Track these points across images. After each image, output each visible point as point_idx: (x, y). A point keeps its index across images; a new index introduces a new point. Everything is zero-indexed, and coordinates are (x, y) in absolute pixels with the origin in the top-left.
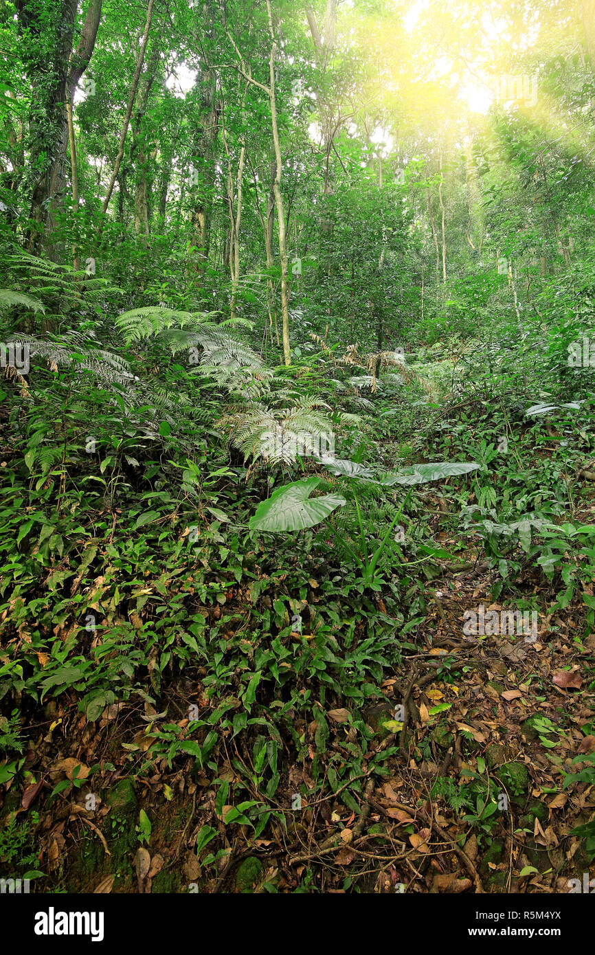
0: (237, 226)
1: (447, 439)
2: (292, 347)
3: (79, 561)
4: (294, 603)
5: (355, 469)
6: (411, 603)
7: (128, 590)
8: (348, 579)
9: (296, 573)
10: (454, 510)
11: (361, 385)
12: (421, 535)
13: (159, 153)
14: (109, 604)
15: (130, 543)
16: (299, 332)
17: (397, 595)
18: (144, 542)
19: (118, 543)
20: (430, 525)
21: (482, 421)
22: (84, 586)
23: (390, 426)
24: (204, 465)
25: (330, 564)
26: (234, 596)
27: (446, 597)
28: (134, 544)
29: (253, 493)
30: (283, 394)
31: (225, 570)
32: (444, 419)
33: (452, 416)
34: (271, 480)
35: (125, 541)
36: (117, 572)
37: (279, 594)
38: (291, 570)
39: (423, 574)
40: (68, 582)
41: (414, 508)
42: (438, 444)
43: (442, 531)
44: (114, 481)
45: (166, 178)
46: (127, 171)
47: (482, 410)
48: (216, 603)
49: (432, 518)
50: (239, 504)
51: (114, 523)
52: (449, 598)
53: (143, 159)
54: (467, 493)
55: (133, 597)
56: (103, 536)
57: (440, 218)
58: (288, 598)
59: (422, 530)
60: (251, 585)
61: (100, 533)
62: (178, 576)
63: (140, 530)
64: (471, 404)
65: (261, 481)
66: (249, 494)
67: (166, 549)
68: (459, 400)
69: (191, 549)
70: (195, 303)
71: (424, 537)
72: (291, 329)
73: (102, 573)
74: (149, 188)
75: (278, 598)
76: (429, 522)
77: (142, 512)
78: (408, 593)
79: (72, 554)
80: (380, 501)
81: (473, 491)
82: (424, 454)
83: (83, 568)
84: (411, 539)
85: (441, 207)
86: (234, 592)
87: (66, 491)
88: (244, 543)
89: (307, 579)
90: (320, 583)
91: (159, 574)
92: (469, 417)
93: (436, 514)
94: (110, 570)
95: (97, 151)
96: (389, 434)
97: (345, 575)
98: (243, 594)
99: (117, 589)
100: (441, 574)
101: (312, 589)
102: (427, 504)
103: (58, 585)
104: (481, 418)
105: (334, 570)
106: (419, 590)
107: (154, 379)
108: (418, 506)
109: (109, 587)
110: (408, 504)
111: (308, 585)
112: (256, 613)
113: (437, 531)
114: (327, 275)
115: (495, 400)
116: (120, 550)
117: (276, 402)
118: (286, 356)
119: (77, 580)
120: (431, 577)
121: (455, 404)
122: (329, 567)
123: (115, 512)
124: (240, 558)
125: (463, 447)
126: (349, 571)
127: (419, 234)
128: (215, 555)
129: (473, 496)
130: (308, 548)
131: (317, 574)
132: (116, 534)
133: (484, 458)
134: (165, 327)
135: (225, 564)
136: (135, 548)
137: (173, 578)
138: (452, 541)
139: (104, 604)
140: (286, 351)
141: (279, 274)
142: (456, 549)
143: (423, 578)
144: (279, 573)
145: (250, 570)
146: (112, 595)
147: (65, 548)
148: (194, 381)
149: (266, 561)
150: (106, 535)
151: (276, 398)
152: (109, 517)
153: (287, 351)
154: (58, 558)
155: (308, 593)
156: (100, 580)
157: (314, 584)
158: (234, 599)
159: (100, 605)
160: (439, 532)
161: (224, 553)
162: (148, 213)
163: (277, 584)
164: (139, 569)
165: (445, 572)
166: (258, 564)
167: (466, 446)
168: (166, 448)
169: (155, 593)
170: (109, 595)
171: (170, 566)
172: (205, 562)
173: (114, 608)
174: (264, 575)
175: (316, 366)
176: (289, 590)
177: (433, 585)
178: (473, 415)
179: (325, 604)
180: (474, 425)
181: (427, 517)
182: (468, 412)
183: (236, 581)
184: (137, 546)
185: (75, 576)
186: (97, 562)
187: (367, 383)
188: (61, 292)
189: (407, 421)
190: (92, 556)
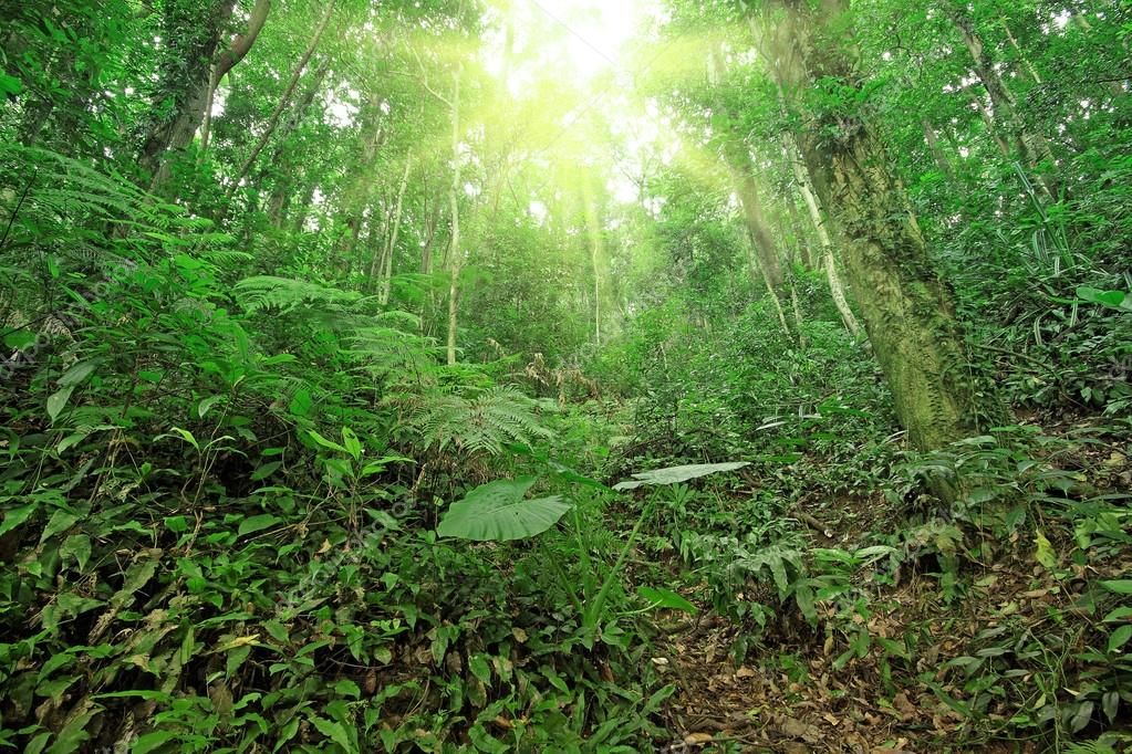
3: (118, 584)
7: (212, 635)
8: (566, 629)
14: (169, 661)
15: (223, 560)
18: (252, 555)
19: (200, 557)
22: (119, 629)
28: (233, 560)
31: (391, 608)
35: (215, 555)
36: (193, 605)
37: (474, 651)
40: (88, 619)
48: (374, 662)
51: (199, 526)
55: (219, 650)
56: (173, 546)
58: (487, 656)
61: (168, 540)
63: (246, 538)
73: (161, 606)
77: (250, 515)
79: (105, 574)
83: (124, 597)
89: (508, 628)
90: (528, 635)
94: (179, 600)
97: (561, 624)
99: (191, 632)
101: (517, 645)
109: (174, 628)
111: (510, 639)
112: (438, 680)
116: (203, 571)
119: (107, 616)
122: (532, 615)
123: (199, 509)
124: (415, 590)
126: (567, 618)
131: (523, 621)
132: (199, 543)
136: (234, 566)
139: (160, 661)
145: (428, 612)
146: (178, 645)
149: (449, 598)
150: (180, 544)
154: (73, 576)
155: (512, 650)
156: (158, 616)
157: (519, 637)
159: (152, 659)
161: (388, 580)
170: (170, 643)
173: (177, 669)
174: (446, 621)
182: (653, 451)
183: (408, 625)
185: (102, 610)
186: (154, 587)
190: (146, 577)
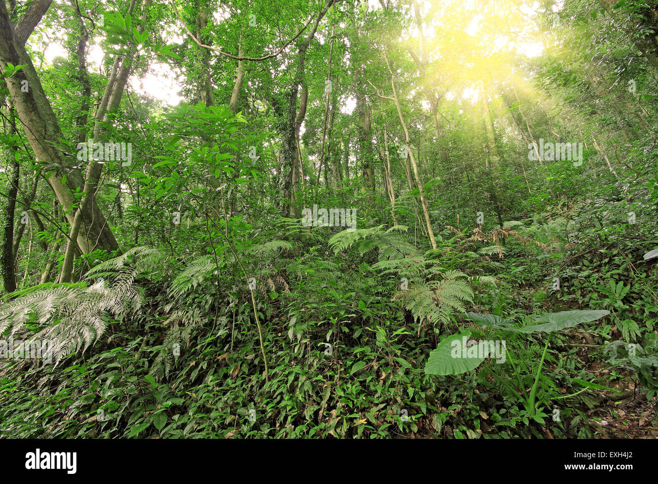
0: (389, 170)
1: (576, 282)
2: (435, 235)
3: (321, 398)
4: (471, 433)
5: (498, 321)
6: (578, 432)
7: (351, 420)
8: (512, 411)
9: (468, 407)
10: (600, 341)
11: (490, 254)
12: (573, 367)
13: (342, 144)
14: (341, 430)
15: (349, 385)
16: (439, 223)
17: (561, 426)
18: (358, 384)
19: (342, 385)
20: (580, 356)
21: (606, 264)
22: (325, 417)
23: (523, 277)
24: (389, 327)
25: (495, 397)
26: (423, 425)
27: (612, 426)
28: (352, 385)
29: (426, 342)
30: (435, 270)
31: (414, 404)
32: (568, 266)
33: (576, 263)
34: (437, 331)
35: (346, 383)
36: (343, 407)
37: (458, 425)
38: (463, 404)
39: (584, 403)
40: (316, 413)
41: (560, 343)
42: (569, 288)
43: (594, 361)
44: (336, 344)
45: (347, 155)
46: (327, 159)
47: (602, 256)
48: (411, 431)
49: (580, 350)
50: (417, 350)
51: (339, 371)
52: (616, 427)
53: (334, 150)
54: (609, 327)
55: (355, 425)
56: (333, 380)
57: (525, 125)
58: (465, 428)
59: (573, 362)
60: (435, 417)
61: (331, 378)
62: (383, 409)
63: (355, 375)
64: (590, 252)
65: (430, 331)
66: (422, 342)
67: (372, 388)
68: (579, 250)
69: (388, 389)
70: (372, 222)
71: (577, 368)
72: (432, 222)
73: (334, 407)
74: (340, 163)
75: (457, 428)
76: (578, 354)
77: (355, 362)
78: (573, 423)
79: (317, 393)
80: (527, 340)
81: (614, 324)
82: (559, 296)
83: (324, 404)
84: (565, 372)
85: (524, 118)
86: (423, 421)
87: (311, 351)
88: (424, 383)
89: (477, 411)
90: (490, 415)
91: (369, 408)
92: (591, 262)
93: (584, 347)
94: (339, 405)
95: (312, 153)
96: (524, 282)
97: (510, 407)
98: (430, 423)
99: (345, 420)
100: (601, 403)
101: (484, 420)
102: (572, 338)
103: (311, 417)
104: (603, 262)
105: (499, 403)
106: (582, 421)
107: (353, 272)
108: (562, 341)
109: (340, 418)
110: (553, 340)
111: (479, 417)
113: (589, 362)
114: (450, 183)
115: (613, 246)
116: (344, 390)
117: (430, 276)
118: (432, 242)
119: (321, 412)
120: (592, 406)
121: (575, 254)
122: (494, 400)
123: (338, 363)
124: (423, 395)
125: (592, 287)
126: (513, 405)
127: (511, 139)
128: (405, 392)
129: (615, 328)
130: (475, 384)
131: (485, 407)
132: (341, 378)
133: (617, 295)
134: (355, 241)
135: (413, 400)
136: (353, 388)
137: (379, 411)
138: (606, 371)
139: (338, 430)
140: (431, 239)
141: (418, 193)
142: (611, 378)
143: (584, 408)
144: (454, 407)
145: (432, 404)
146: (342, 424)
147: (313, 389)
148: (376, 271)
149: (443, 395)
150: (335, 379)
151: (430, 273)
152: (335, 367)
153: (433, 239)
154: (309, 396)
155: (481, 423)
156: (334, 412)
157: (484, 416)
158: (423, 427)
159: (335, 431)
160: (590, 364)
161: (411, 391)
162: (340, 175)
163: (455, 416)
164: (356, 403)
165: (605, 401)
166: (437, 399)
167: (596, 286)
168: (364, 318)
169: (369, 423)
170: (340, 424)
171: (376, 402)
172: (399, 399)
173: (344, 434)
174: (443, 408)
175: (454, 245)
176: (464, 420)
177: (596, 414)
178: (595, 260)
179: (497, 433)
180: (598, 269)
181: (575, 350)
182: (590, 258)
183: (423, 413)
184: (354, 387)
185: (320, 409)
186: (331, 399)
187: (495, 251)
188: (301, 232)
189: (537, 271)
190: (328, 395)
